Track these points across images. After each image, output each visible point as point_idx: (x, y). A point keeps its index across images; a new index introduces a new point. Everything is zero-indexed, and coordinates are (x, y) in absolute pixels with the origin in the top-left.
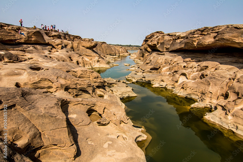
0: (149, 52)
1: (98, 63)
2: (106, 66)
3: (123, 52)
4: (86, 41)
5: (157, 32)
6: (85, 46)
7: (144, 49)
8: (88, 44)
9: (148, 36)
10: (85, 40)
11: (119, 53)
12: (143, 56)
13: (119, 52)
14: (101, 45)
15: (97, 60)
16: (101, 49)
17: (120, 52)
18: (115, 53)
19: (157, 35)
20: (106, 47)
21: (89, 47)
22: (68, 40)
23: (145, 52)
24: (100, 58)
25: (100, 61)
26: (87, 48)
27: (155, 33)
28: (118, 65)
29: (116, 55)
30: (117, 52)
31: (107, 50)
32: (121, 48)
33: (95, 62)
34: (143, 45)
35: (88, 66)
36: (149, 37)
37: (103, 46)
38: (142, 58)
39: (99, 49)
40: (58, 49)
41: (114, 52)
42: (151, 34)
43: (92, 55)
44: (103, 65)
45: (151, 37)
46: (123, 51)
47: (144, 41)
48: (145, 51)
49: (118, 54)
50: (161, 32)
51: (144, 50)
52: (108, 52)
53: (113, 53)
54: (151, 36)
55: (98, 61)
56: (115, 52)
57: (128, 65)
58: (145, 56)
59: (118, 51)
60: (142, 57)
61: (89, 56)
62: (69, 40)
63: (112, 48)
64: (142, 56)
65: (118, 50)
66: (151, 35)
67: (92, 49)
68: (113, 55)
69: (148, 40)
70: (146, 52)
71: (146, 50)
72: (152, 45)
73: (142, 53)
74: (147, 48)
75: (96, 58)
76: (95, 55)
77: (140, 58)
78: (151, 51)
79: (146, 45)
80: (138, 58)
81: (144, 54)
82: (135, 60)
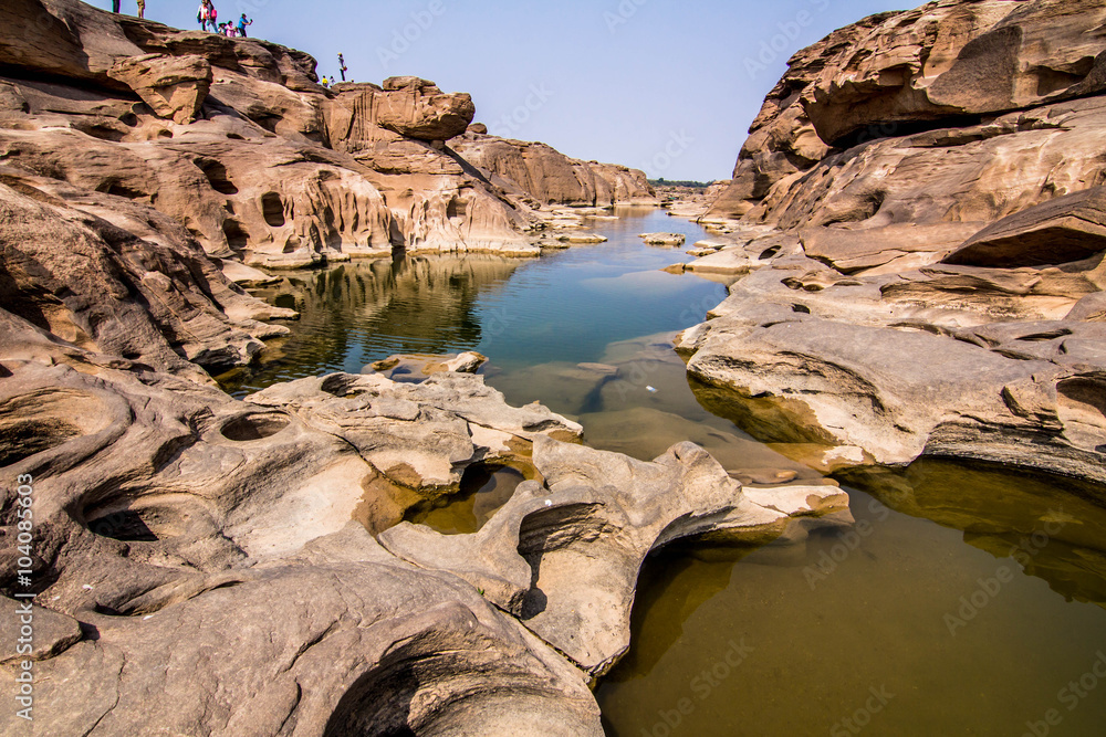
0: (806, 164)
1: (455, 221)
2: (508, 239)
3: (631, 192)
4: (400, 88)
5: (877, 20)
6: (396, 122)
7: (771, 146)
8: (413, 111)
9: (806, 51)
10: (397, 84)
11: (609, 196)
12: (757, 197)
13: (611, 190)
14: (521, 150)
15: (446, 201)
16: (521, 173)
17: (617, 194)
18: (592, 196)
20: (545, 163)
22: (293, 85)
23: (778, 168)
24: (468, 185)
25: (468, 209)
26: (409, 134)
27: (859, 24)
28: (600, 241)
29: (597, 204)
30: (600, 192)
31: (551, 179)
32: (622, 174)
33: (432, 210)
34: (759, 127)
35: (364, 238)
36: (816, 55)
38: (749, 206)
39: (508, 172)
40: (171, 117)
41: (587, 189)
42: (826, 38)
43: (414, 165)
44: (486, 236)
46: (632, 189)
47: (767, 98)
48: (778, 158)
49: (606, 200)
51: (768, 155)
52: (555, 191)
53: (582, 193)
54: (825, 54)
55: (453, 209)
56: (591, 189)
57: (671, 240)
58: (773, 189)
59: (609, 185)
60: (749, 200)
62: (299, 85)
63: (578, 170)
64: (753, 193)
65: (604, 182)
66: (831, 45)
67: (443, 139)
68: (581, 203)
69: (808, 77)
70: (785, 163)
71: (784, 149)
72: (875, 78)
73: (752, 174)
74: (792, 133)
75: (442, 186)
76: (433, 165)
77: (738, 208)
78: (819, 158)
79: (787, 117)
80: (723, 210)
81: (771, 181)
82: (704, 220)
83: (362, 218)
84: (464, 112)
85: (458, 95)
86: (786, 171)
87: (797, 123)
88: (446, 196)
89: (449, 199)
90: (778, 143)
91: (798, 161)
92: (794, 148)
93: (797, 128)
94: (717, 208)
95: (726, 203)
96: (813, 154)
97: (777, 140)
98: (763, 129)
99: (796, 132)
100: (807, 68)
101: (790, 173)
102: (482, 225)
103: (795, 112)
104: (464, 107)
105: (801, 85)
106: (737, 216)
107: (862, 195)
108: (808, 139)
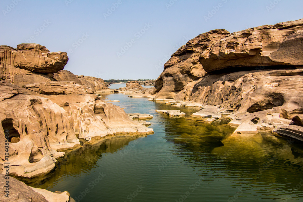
0: (196, 78)
3: (101, 88)
4: (30, 49)
5: (215, 32)
7: (182, 72)
8: (39, 61)
9: (193, 40)
10: (28, 47)
12: (177, 90)
13: (94, 87)
15: (92, 108)
17: (96, 88)
19: (215, 36)
21: (40, 69)
23: (186, 80)
25: (105, 111)
27: (209, 33)
32: (96, 80)
33: (86, 114)
34: (172, 65)
36: (196, 42)
37: (62, 74)
38: (173, 94)
42: (198, 37)
43: (68, 90)
45: (201, 43)
46: (101, 86)
48: (185, 76)
50: (223, 30)
51: (181, 76)
54: (199, 42)
55: (96, 111)
58: (185, 87)
60: (173, 91)
61: (56, 94)
64: (175, 89)
66: (200, 39)
69: (194, 49)
70: (188, 78)
71: (188, 74)
72: (248, 52)
73: (173, 82)
74: (190, 68)
75: (87, 101)
76: (80, 89)
77: (169, 94)
78: (201, 76)
79: (187, 62)
80: (163, 96)
81: (184, 85)
82: (156, 100)
83: (60, 125)
84: (64, 61)
85: (62, 53)
86: (189, 81)
87: (191, 64)
88: (91, 105)
89: (93, 107)
90: (185, 71)
91: (193, 77)
92: (191, 73)
93: (192, 66)
94: (161, 95)
95: (164, 93)
96: (199, 75)
97: (184, 70)
98: (175, 66)
99: (192, 67)
100: (194, 46)
101: (190, 82)
102: (116, 119)
103: (190, 61)
104: (65, 58)
105: (192, 52)
106: (170, 98)
107: (265, 94)
108: (196, 70)
